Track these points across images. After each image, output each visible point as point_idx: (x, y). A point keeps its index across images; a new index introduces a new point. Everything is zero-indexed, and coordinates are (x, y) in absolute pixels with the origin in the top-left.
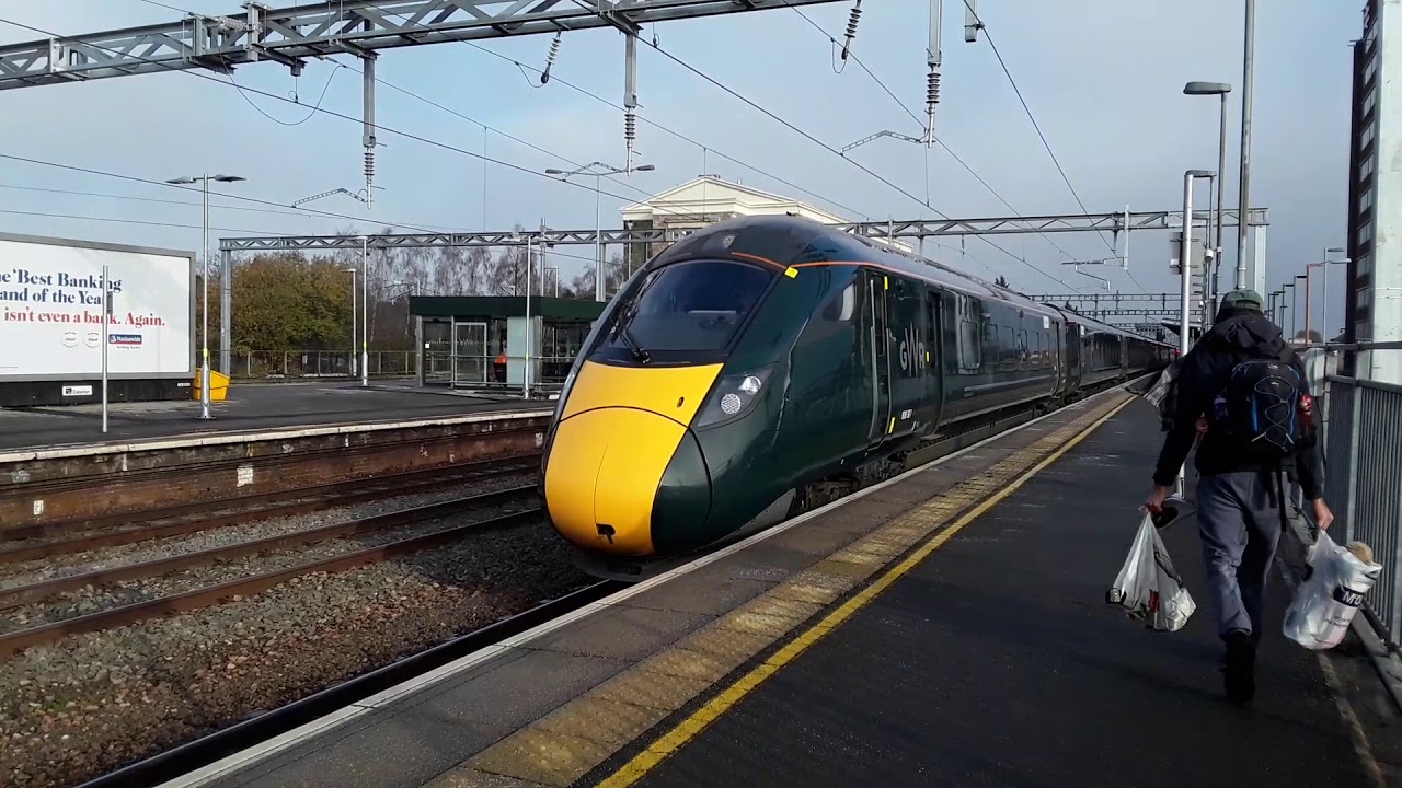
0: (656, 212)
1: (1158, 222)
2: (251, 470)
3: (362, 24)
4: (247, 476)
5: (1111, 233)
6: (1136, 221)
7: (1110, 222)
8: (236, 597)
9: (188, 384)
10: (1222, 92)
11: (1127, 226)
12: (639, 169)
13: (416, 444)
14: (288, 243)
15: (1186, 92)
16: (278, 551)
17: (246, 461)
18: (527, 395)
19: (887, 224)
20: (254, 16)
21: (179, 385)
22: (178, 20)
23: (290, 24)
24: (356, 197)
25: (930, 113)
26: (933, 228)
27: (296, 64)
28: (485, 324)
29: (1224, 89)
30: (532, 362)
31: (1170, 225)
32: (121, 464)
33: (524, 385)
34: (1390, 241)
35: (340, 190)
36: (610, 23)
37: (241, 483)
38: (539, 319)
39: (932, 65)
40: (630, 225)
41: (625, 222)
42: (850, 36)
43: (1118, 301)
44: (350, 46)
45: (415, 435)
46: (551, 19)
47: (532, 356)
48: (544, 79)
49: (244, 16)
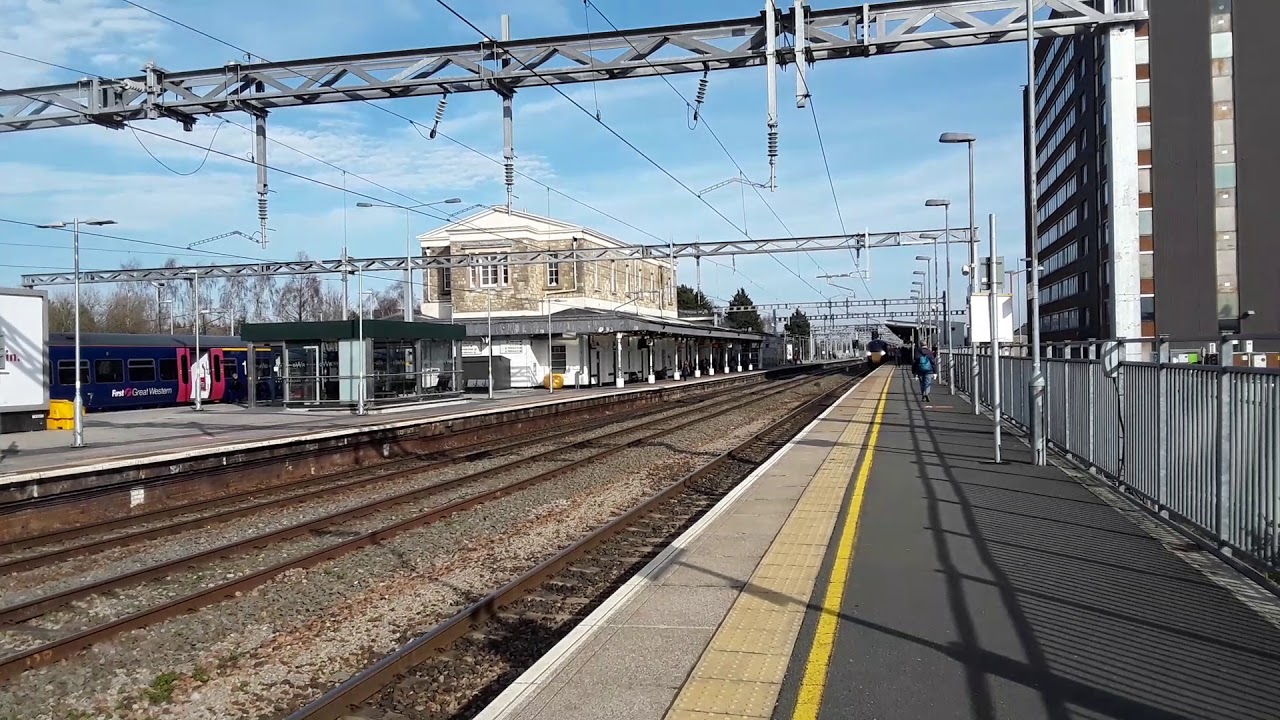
0: (454, 238)
1: (891, 241)
2: (142, 491)
3: (253, 88)
4: (139, 497)
5: (854, 251)
6: (874, 240)
7: (852, 242)
8: (238, 594)
9: (42, 416)
10: (969, 141)
11: (867, 245)
12: (446, 202)
13: (282, 459)
14: (92, 279)
15: (940, 141)
16: (235, 555)
17: (137, 483)
18: (361, 409)
19: (669, 246)
20: (152, 79)
21: (34, 417)
22: (75, 82)
23: (183, 85)
24: (251, 239)
25: (771, 164)
26: (707, 248)
27: (188, 121)
28: (317, 348)
29: (970, 138)
30: (365, 380)
31: (902, 243)
32: (32, 491)
33: (359, 401)
34: (1125, 258)
35: (234, 233)
36: (492, 87)
37: (134, 503)
38: (370, 340)
39: (771, 126)
40: (428, 251)
41: (423, 248)
42: (699, 102)
43: (847, 306)
44: (245, 105)
45: (283, 451)
46: (440, 85)
47: (365, 374)
48: (432, 134)
49: (143, 79)
